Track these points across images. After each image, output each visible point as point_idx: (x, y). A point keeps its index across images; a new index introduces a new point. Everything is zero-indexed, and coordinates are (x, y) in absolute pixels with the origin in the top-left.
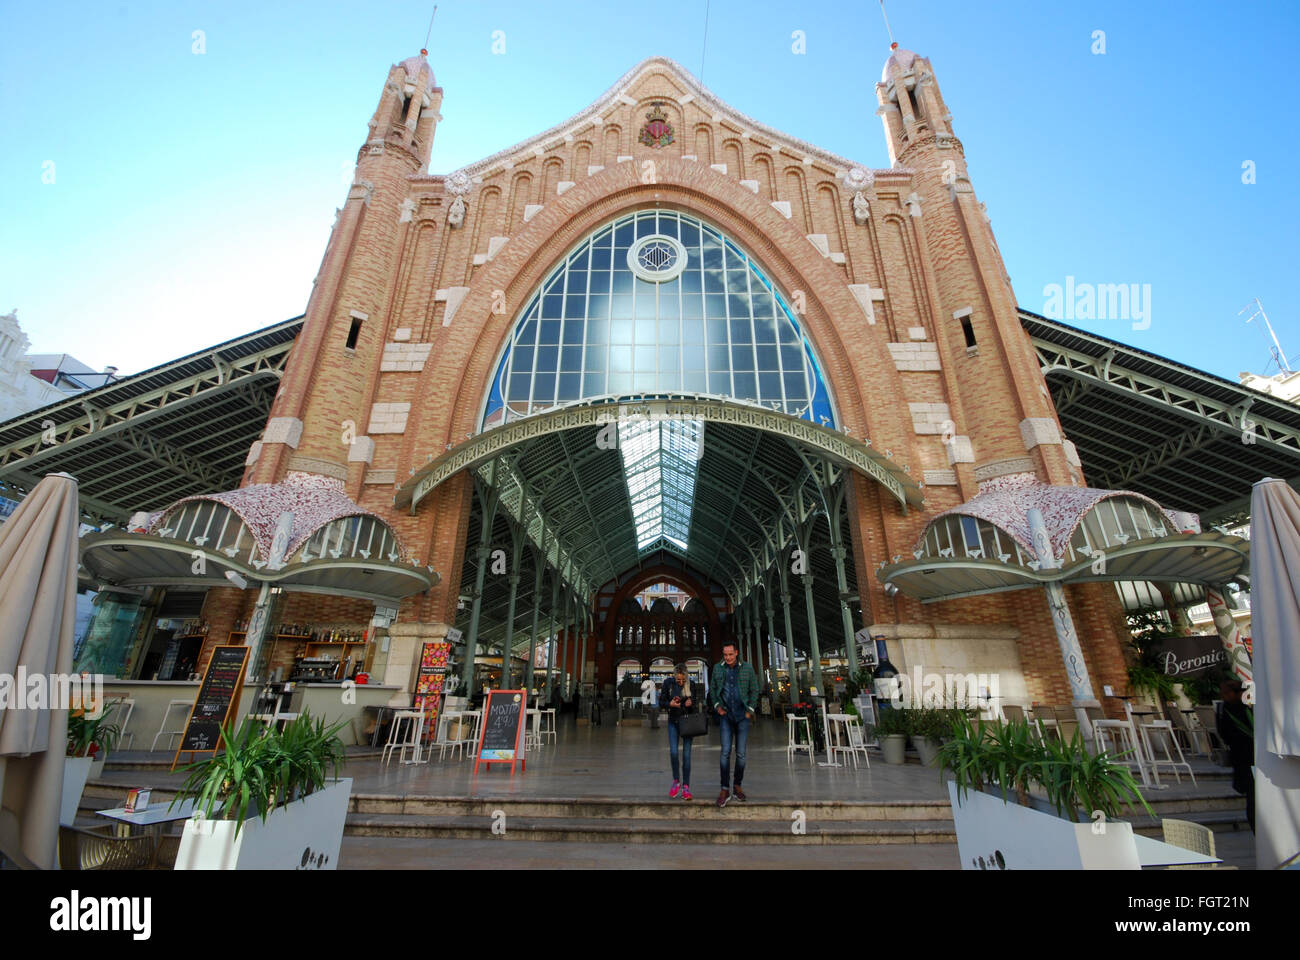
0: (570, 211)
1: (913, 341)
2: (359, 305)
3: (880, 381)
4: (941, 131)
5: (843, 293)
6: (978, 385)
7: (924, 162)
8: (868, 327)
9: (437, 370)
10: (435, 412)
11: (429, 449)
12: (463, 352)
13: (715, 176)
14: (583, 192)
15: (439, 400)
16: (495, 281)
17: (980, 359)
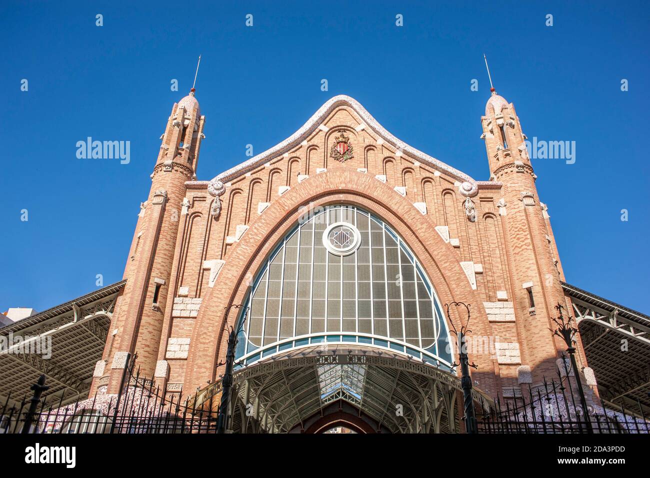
0: (287, 208)
1: (499, 300)
2: (160, 274)
3: (478, 329)
4: (518, 160)
5: (457, 268)
6: (535, 334)
7: (508, 178)
8: (472, 292)
9: (206, 317)
10: (206, 346)
11: (203, 370)
12: (222, 305)
13: (378, 185)
14: (294, 194)
15: (209, 338)
16: (241, 257)
17: (536, 316)
